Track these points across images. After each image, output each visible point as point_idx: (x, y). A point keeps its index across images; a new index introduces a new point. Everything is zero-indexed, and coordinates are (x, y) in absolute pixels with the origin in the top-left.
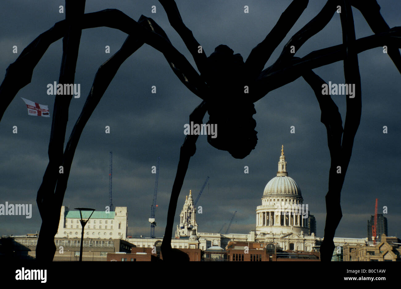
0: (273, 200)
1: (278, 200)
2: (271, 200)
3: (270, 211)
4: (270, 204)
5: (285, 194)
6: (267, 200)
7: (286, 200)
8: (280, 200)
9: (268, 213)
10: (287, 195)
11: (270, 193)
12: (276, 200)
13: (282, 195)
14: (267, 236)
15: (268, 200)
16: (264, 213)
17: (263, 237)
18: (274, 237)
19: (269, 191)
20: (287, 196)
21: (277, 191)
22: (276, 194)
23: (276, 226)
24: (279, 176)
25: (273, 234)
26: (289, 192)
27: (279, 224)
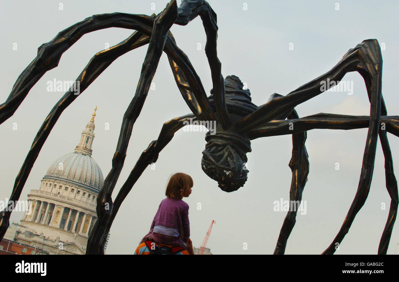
0: (58, 186)
1: (66, 188)
2: (55, 185)
3: (49, 201)
4: (53, 192)
5: (80, 182)
6: (49, 184)
7: (79, 192)
8: (70, 189)
9: (46, 204)
10: (83, 184)
11: (57, 174)
12: (64, 187)
13: (74, 181)
14: (35, 238)
15: (51, 184)
16: (40, 202)
17: (28, 239)
18: (46, 242)
19: (56, 172)
20: (81, 186)
21: (69, 174)
22: (66, 178)
23: (52, 227)
24: (78, 153)
25: (44, 237)
26: (85, 181)
27: (58, 225)
